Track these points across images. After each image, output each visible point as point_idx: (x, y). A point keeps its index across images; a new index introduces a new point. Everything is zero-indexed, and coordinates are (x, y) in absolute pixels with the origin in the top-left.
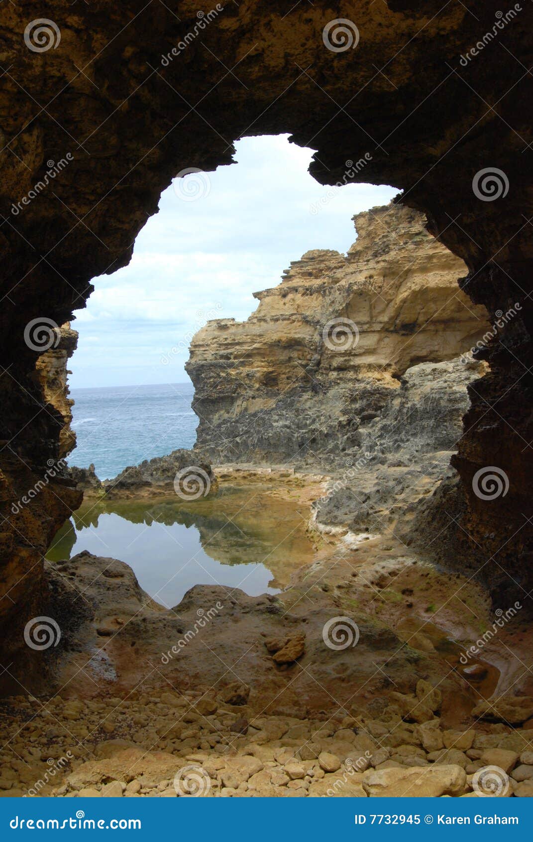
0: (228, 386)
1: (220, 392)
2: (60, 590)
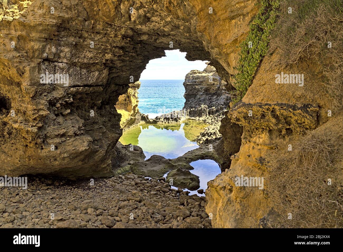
0: (195, 91)
1: (192, 92)
2: (121, 153)
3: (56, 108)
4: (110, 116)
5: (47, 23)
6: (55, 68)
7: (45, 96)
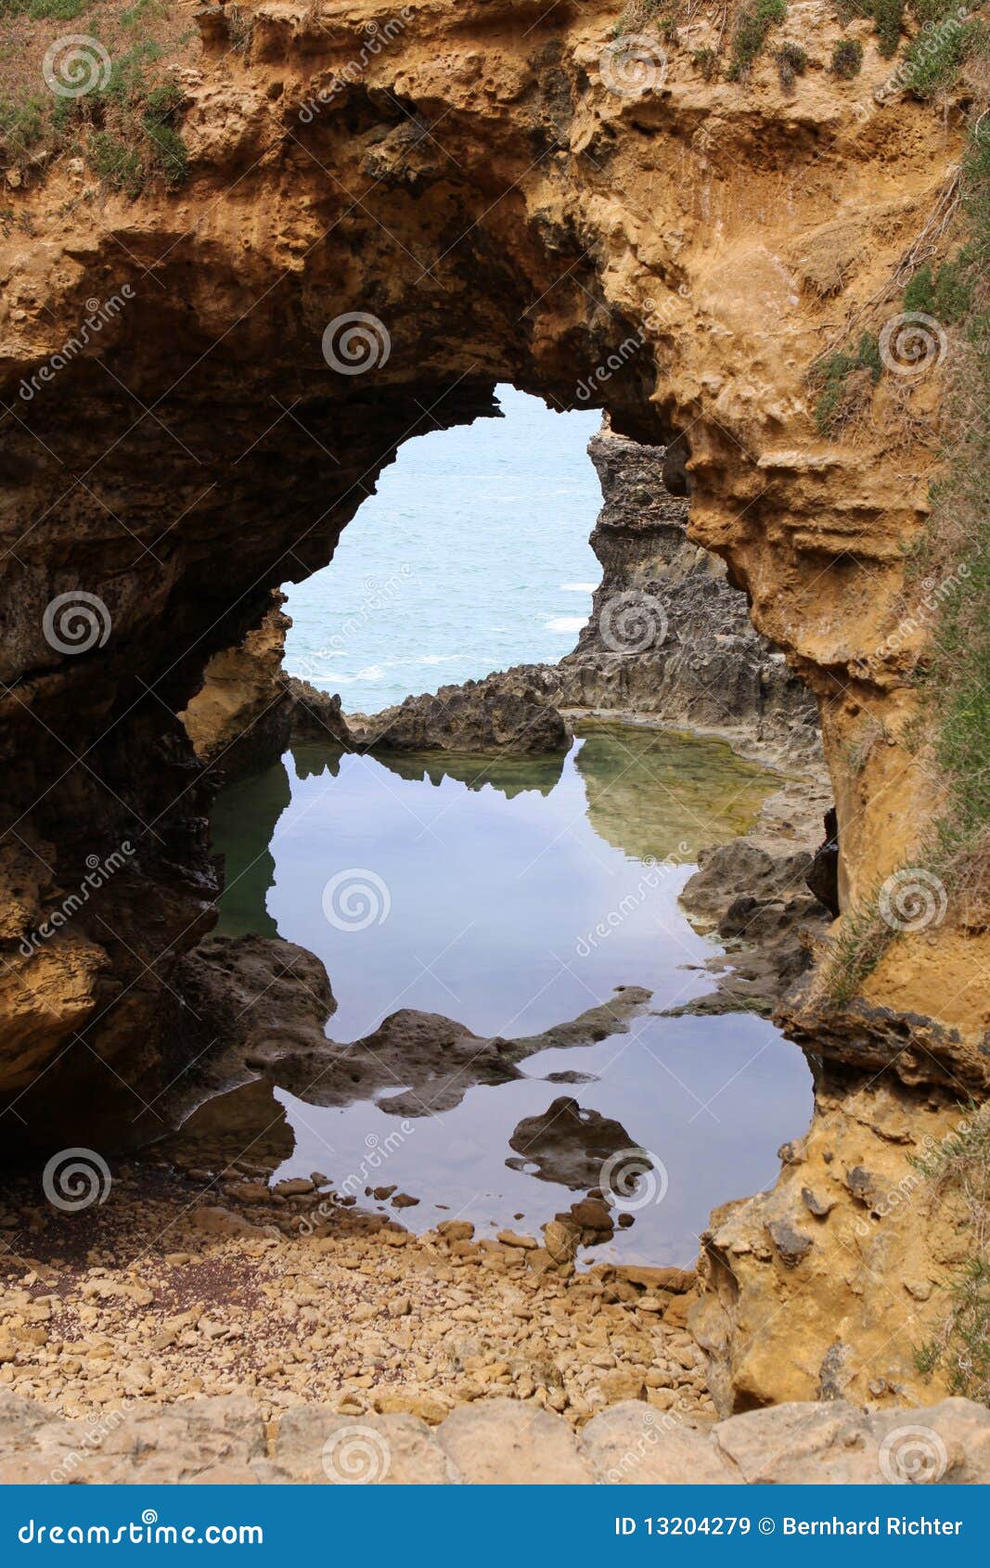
0: (674, 505)
1: (655, 516)
2: (201, 997)
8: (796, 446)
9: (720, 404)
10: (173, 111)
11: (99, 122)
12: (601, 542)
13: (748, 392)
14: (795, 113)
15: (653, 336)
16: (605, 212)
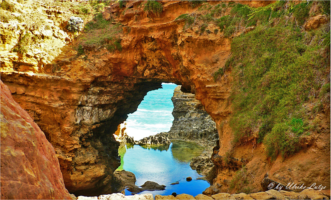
0: (185, 108)
1: (182, 109)
2: (117, 179)
3: (82, 141)
4: (110, 144)
5: (85, 81)
6: (83, 111)
7: (77, 133)
8: (211, 84)
9: (200, 79)
10: (120, 41)
11: (108, 43)
12: (174, 113)
13: (204, 77)
14: (209, 39)
15: (190, 70)
16: (183, 53)
